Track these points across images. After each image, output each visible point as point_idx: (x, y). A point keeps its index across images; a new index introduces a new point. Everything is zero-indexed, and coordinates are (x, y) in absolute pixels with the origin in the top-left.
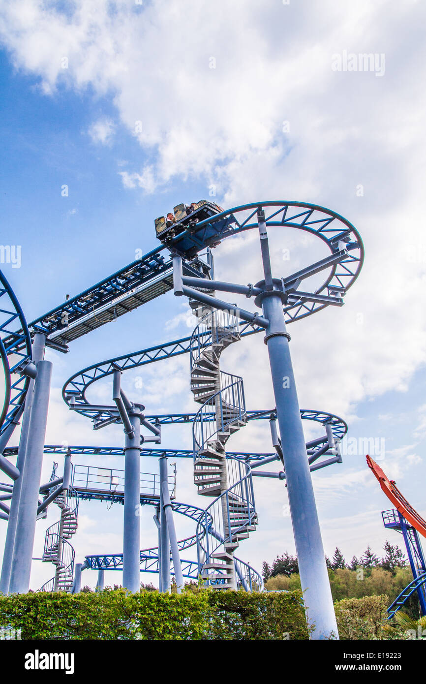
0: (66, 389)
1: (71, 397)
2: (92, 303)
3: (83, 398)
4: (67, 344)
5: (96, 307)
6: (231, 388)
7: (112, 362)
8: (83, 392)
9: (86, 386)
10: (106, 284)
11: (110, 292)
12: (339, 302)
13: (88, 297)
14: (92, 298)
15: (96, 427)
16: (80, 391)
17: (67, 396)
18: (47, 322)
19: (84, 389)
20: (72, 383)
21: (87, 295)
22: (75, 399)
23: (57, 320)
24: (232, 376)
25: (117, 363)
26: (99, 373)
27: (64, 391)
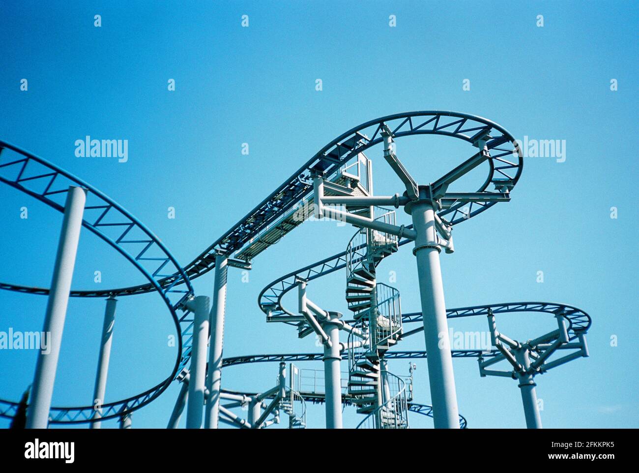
0: (261, 303)
1: (268, 309)
2: (258, 224)
3: (280, 308)
6: (387, 302)
7: (295, 274)
8: (278, 303)
9: (280, 297)
10: (263, 207)
11: (270, 213)
12: (505, 198)
13: (252, 220)
14: (255, 220)
15: (301, 335)
16: (275, 303)
17: (265, 309)
18: (224, 244)
19: (279, 300)
20: (265, 296)
21: (251, 217)
23: (233, 242)
24: (393, 289)
25: (299, 275)
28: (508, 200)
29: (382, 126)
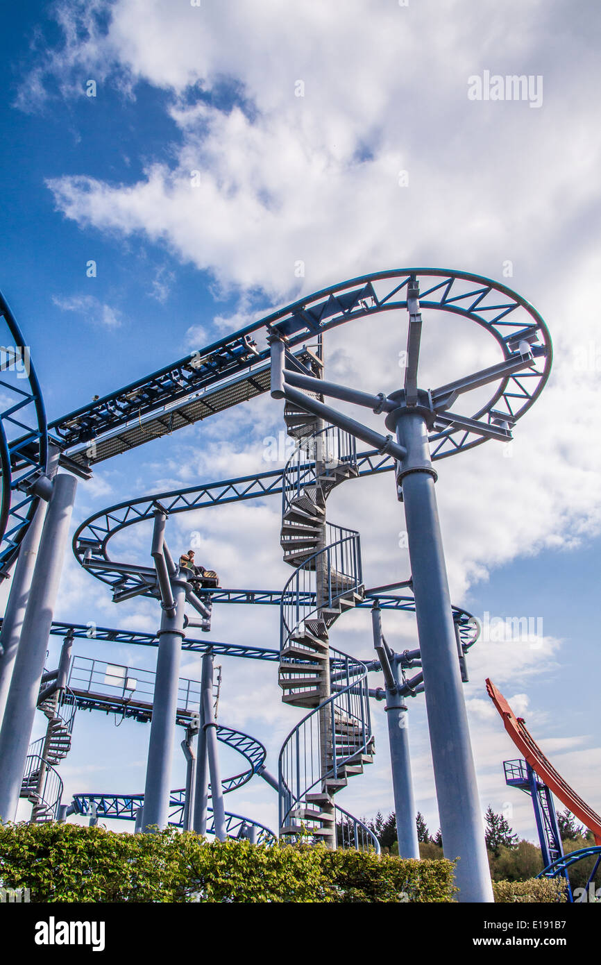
0: (80, 536)
1: (86, 548)
2: (138, 405)
3: (102, 552)
4: (90, 467)
5: (143, 412)
6: (339, 546)
7: (154, 499)
8: (104, 543)
9: (111, 533)
10: (162, 377)
11: (167, 389)
12: (505, 436)
13: (132, 396)
14: (138, 397)
15: (117, 598)
16: (100, 541)
17: (81, 547)
18: (65, 429)
19: (107, 538)
20: (90, 527)
21: (131, 392)
22: (90, 552)
23: (80, 428)
24: (341, 529)
25: (160, 501)
26: (133, 515)
27: (76, 538)
28: (510, 439)
29: (412, 282)
